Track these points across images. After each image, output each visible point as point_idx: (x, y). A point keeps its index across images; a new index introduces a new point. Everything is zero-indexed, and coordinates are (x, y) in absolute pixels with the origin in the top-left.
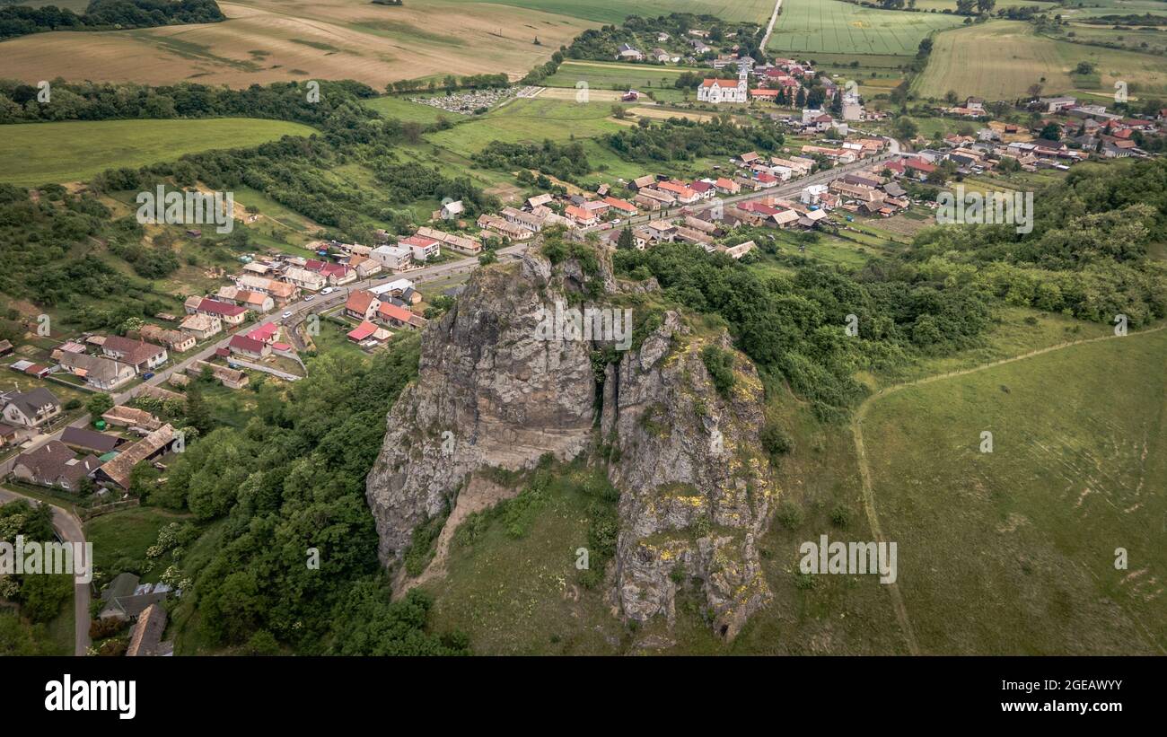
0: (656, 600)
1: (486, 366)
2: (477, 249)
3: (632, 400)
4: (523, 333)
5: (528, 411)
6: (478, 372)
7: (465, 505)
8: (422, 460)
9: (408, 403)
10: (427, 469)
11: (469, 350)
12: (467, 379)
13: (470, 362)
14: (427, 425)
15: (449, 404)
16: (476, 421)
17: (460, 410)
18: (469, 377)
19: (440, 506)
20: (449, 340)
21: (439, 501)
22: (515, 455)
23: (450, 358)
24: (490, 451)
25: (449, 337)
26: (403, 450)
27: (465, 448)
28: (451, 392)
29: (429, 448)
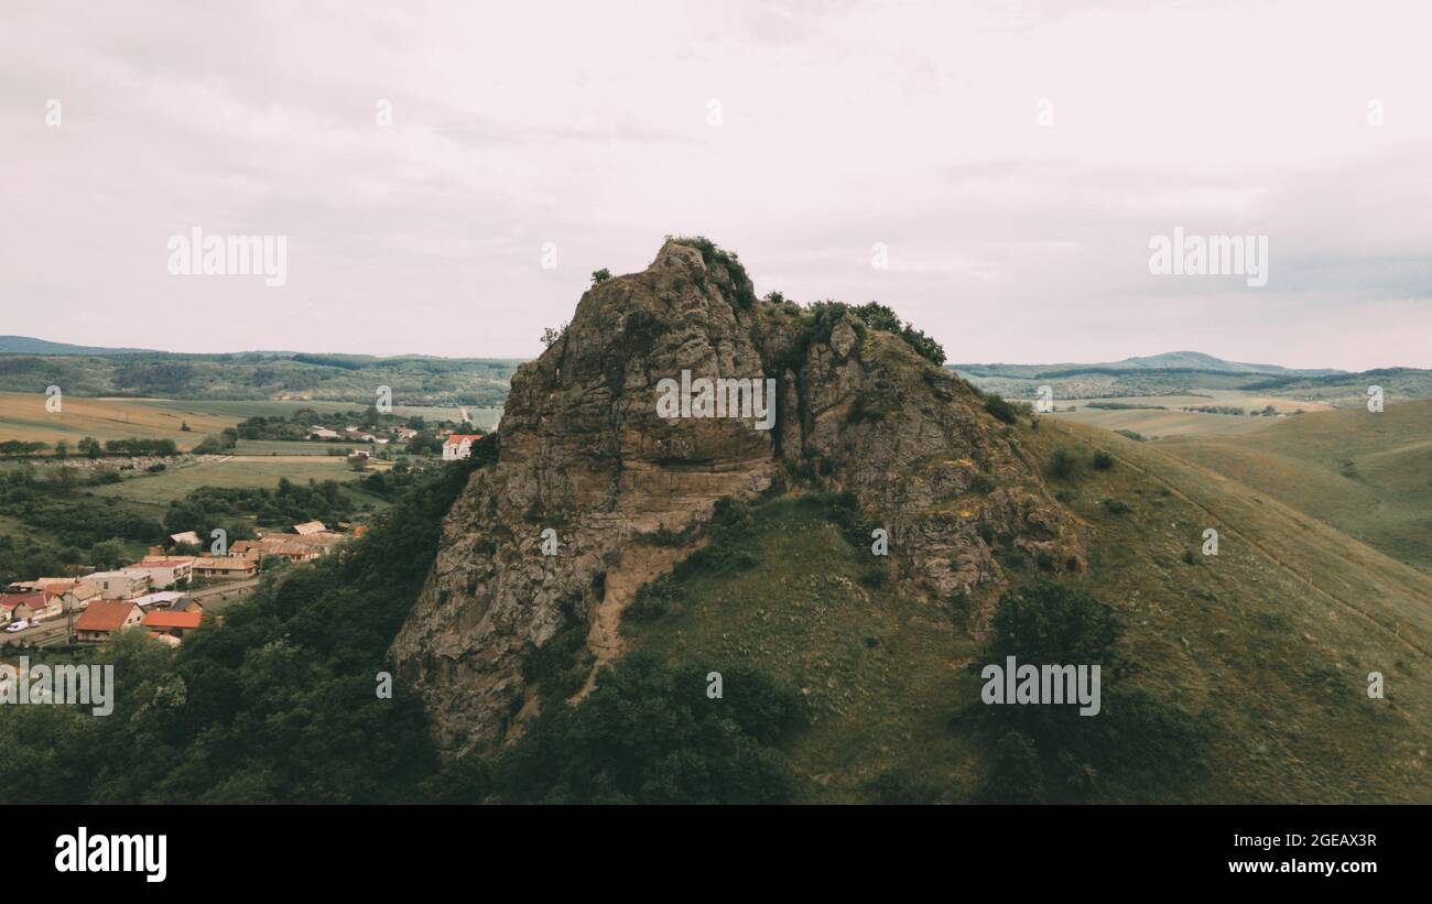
0: (972, 566)
1: (639, 384)
2: (250, 570)
3: (831, 399)
4: (688, 332)
5: (700, 437)
6: (628, 394)
7: (624, 584)
8: (521, 562)
9: (480, 494)
10: (532, 572)
11: (603, 378)
12: (600, 419)
13: (604, 393)
14: (526, 509)
15: (555, 475)
16: (614, 475)
17: (580, 474)
18: (602, 414)
19: (557, 625)
20: (553, 385)
21: (554, 618)
22: (675, 512)
23: (555, 410)
24: (638, 513)
25: (555, 380)
26: (480, 560)
27: (596, 521)
28: (558, 456)
29: (534, 539)
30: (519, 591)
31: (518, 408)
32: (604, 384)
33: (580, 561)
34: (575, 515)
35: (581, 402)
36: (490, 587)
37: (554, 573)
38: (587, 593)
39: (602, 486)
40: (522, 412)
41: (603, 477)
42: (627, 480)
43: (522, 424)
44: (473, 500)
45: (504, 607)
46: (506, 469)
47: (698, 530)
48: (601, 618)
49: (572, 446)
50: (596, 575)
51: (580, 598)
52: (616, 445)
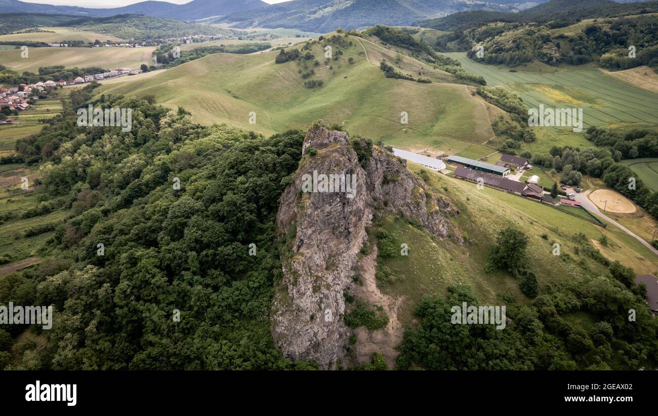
7: (370, 276)
8: (331, 287)
10: (335, 288)
13: (340, 206)
14: (325, 265)
16: (347, 236)
22: (359, 241)
24: (354, 247)
26: (317, 295)
27: (345, 257)
29: (331, 276)
33: (343, 275)
34: (337, 258)
35: (331, 213)
37: (339, 285)
38: (351, 286)
39: (342, 243)
41: (342, 239)
42: (351, 236)
47: (368, 244)
48: (373, 292)
49: (326, 231)
50: (351, 277)
51: (349, 288)
52: (347, 225)
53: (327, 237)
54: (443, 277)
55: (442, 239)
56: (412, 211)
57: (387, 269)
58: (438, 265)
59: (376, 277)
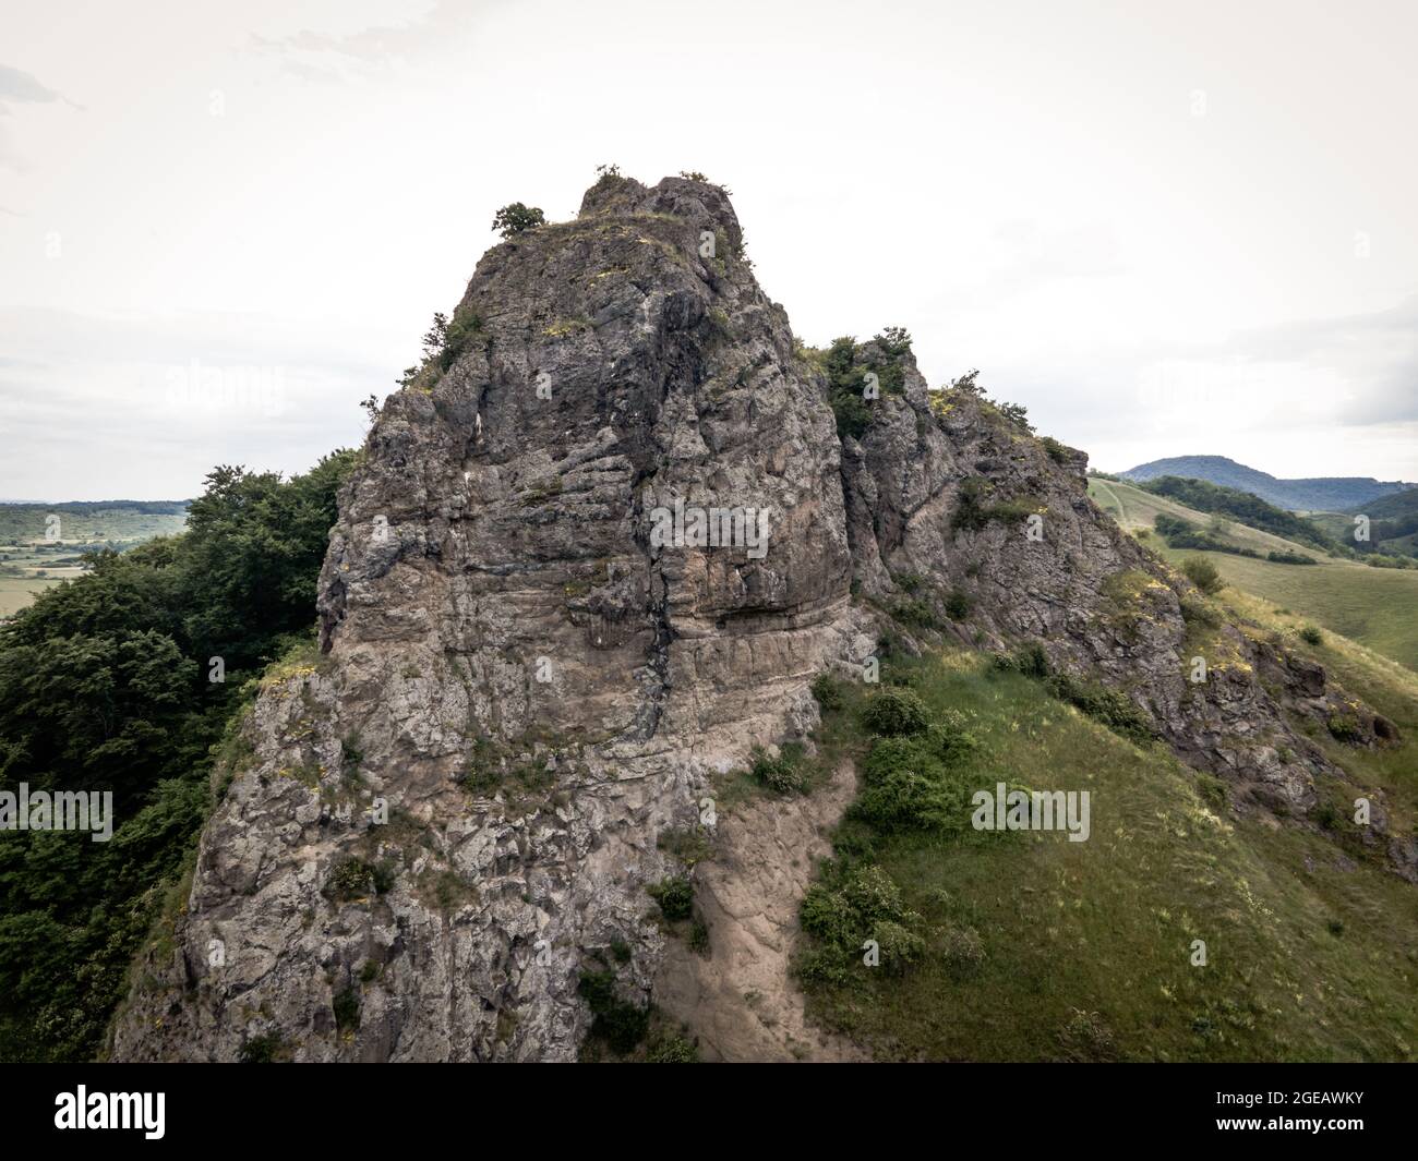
3: (924, 488)
6: (684, 470)
7: (760, 902)
8: (476, 898)
9: (314, 737)
10: (509, 918)
11: (609, 435)
12: (610, 527)
13: (616, 468)
14: (459, 760)
15: (500, 665)
16: (652, 651)
17: (562, 657)
18: (616, 516)
19: (576, 1035)
20: (469, 451)
21: (568, 1021)
22: (754, 719)
23: (477, 509)
24: (704, 731)
25: (473, 440)
26: (353, 918)
27: (625, 762)
28: (501, 618)
29: (495, 833)
30: (487, 975)
31: (399, 506)
32: (613, 450)
33: (597, 863)
34: (571, 756)
35: (555, 493)
36: (399, 985)
37: (549, 906)
38: (641, 939)
39: (622, 680)
40: (409, 515)
41: (621, 659)
42: (683, 659)
43: (416, 543)
44: (297, 753)
45: (459, 1034)
46: (379, 662)
47: (813, 751)
48: (752, 999)
49: (529, 592)
50: (653, 892)
51: (623, 955)
52: (658, 588)
53: (528, 624)
54: (1262, 1001)
55: (1275, 825)
56: (1097, 659)
57: (878, 882)
58: (1226, 924)
59: (803, 918)
